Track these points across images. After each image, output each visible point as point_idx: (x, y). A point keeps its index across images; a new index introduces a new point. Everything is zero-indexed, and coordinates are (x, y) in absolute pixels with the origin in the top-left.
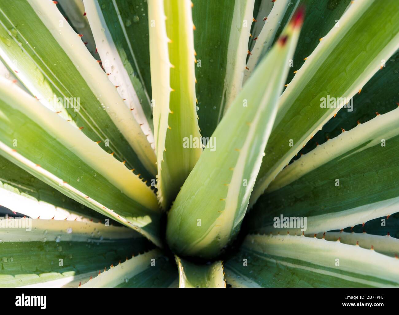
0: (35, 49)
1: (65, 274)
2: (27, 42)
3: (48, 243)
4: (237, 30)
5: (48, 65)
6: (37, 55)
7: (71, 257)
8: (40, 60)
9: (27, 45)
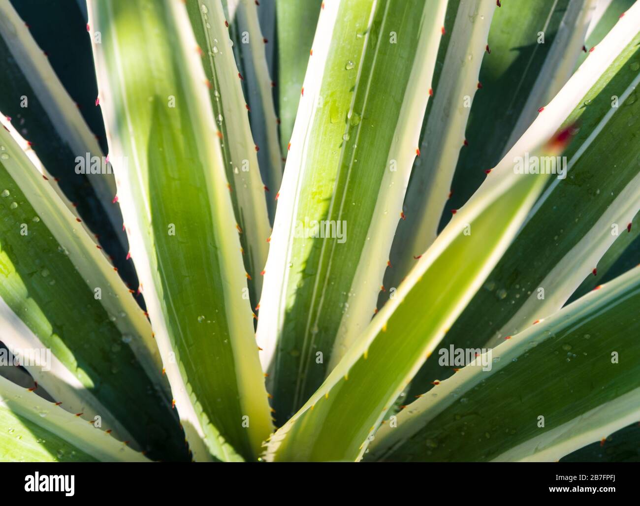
0: (355, 164)
1: (81, 373)
2: (356, 147)
3: (112, 325)
4: (536, 447)
5: (347, 193)
6: (350, 171)
7: (114, 371)
8: (346, 178)
9: (353, 149)
